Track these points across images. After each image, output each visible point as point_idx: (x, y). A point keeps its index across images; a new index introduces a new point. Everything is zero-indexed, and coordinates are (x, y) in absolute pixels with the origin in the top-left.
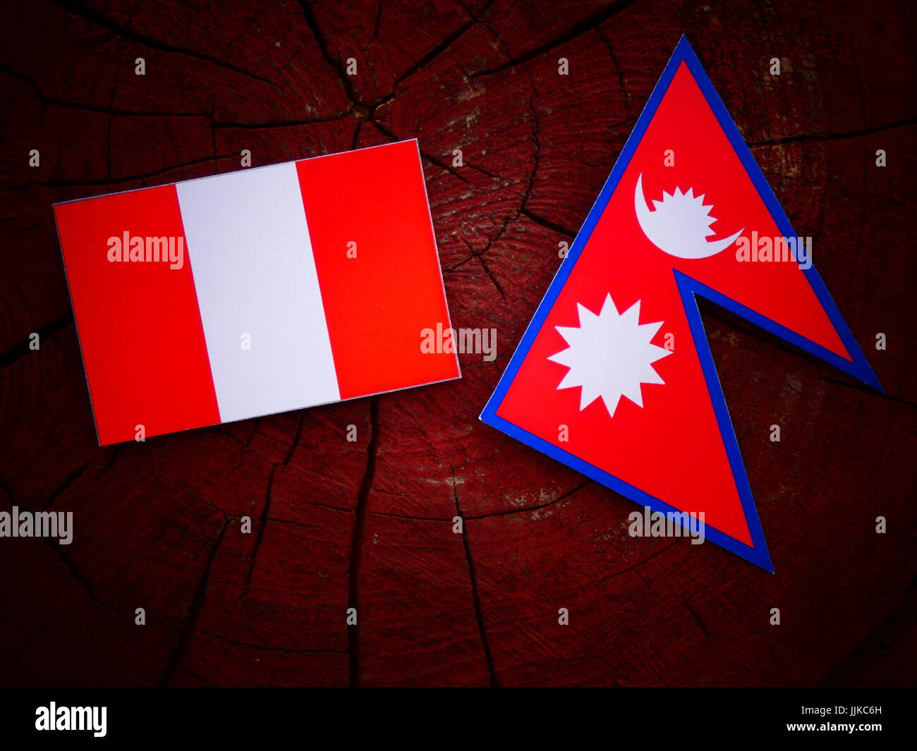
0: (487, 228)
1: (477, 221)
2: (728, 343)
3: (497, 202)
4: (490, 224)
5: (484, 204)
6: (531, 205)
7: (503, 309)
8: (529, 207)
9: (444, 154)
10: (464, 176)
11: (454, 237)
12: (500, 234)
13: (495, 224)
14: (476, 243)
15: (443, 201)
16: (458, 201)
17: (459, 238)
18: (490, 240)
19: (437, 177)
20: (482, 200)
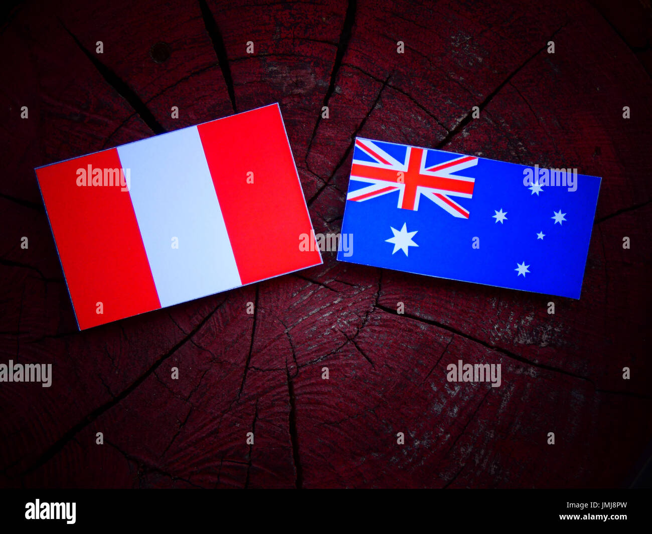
0: (354, 320)
1: (347, 316)
2: (529, 376)
3: (359, 302)
4: (356, 318)
5: (350, 305)
6: (382, 301)
7: (374, 374)
8: (381, 302)
9: (319, 276)
10: (334, 288)
11: (333, 329)
12: (365, 323)
13: (360, 316)
14: (349, 332)
15: (323, 307)
16: (332, 305)
17: (337, 330)
18: (358, 328)
19: (316, 291)
20: (349, 302)
